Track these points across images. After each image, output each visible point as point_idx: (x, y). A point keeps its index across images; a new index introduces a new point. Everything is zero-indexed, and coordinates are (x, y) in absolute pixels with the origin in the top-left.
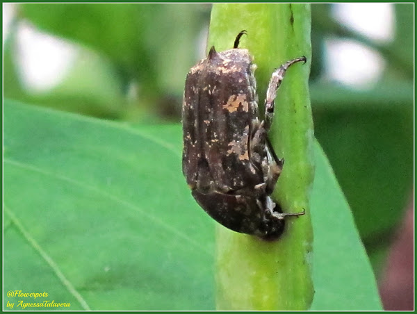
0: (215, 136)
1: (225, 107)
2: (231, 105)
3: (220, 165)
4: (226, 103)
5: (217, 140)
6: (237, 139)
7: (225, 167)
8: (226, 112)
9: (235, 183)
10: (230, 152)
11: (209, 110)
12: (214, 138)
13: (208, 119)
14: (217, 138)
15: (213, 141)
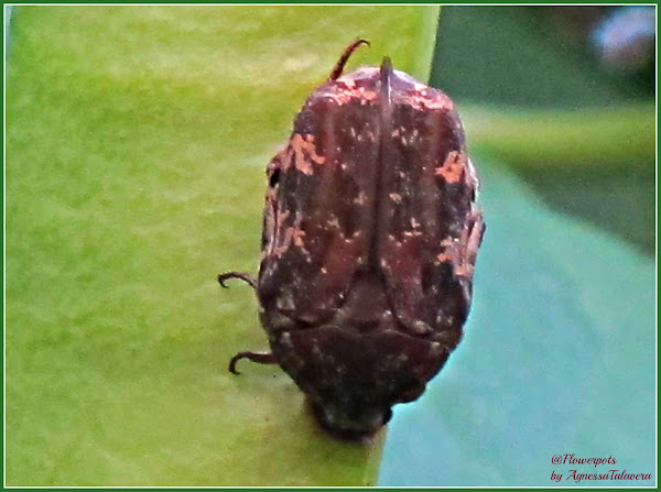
0: (414, 225)
1: (440, 171)
2: (450, 170)
3: (417, 281)
4: (441, 165)
5: (419, 234)
6: (455, 235)
7: (426, 285)
8: (440, 181)
9: (439, 318)
10: (442, 257)
11: (402, 175)
12: (410, 229)
13: (398, 191)
14: (418, 229)
15: (409, 234)
